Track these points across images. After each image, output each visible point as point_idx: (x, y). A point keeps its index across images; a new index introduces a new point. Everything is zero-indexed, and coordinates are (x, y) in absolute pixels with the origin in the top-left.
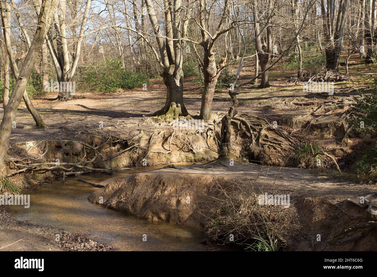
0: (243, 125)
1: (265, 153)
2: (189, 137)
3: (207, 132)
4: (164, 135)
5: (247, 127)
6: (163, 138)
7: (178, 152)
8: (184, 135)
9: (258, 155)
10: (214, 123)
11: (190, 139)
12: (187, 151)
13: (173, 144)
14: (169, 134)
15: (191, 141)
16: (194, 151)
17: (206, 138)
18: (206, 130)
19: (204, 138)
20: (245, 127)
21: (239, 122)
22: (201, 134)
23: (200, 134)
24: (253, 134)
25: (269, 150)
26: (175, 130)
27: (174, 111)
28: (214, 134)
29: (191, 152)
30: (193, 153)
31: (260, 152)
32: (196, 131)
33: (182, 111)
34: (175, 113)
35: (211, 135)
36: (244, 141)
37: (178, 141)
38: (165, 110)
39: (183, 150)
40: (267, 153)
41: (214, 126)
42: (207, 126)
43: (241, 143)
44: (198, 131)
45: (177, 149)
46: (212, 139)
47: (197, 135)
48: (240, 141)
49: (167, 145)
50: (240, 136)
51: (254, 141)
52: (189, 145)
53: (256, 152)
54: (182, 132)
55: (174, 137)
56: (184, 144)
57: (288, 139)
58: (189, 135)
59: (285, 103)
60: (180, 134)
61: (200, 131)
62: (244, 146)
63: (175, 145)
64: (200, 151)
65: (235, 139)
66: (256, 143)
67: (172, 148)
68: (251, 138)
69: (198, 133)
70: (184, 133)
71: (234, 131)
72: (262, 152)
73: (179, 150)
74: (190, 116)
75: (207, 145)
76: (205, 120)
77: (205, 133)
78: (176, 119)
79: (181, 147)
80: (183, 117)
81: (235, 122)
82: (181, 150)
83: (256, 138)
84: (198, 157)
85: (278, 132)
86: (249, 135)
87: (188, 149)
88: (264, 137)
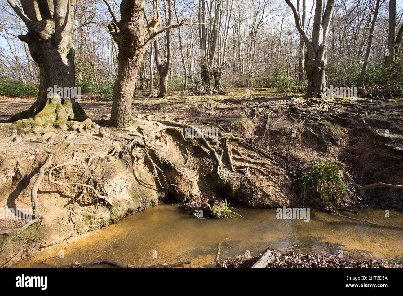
1: (252, 184)
2: (93, 167)
3: (132, 150)
4: (17, 172)
6: (15, 178)
7: (65, 210)
8: (79, 163)
9: (240, 189)
10: (141, 132)
11: (96, 172)
12: (90, 201)
13: (49, 192)
14: (35, 166)
15: (100, 176)
16: (109, 200)
17: (130, 164)
18: (130, 146)
19: (127, 164)
21: (182, 130)
22: (120, 157)
23: (118, 157)
24: (214, 150)
25: (255, 177)
26: (52, 155)
27: (56, 111)
28: (147, 153)
29: (100, 203)
30: (107, 206)
31: (242, 184)
32: (110, 153)
33: (74, 112)
34: (57, 116)
35: (139, 156)
36: (201, 163)
37: (63, 183)
38: (35, 110)
39: (79, 202)
40: (255, 184)
41: (143, 139)
42: (130, 139)
43: (195, 167)
44: (115, 151)
45: (61, 202)
46: (141, 164)
47: (112, 158)
48: (193, 163)
49: (27, 199)
50: (191, 154)
51: (221, 163)
52: (94, 189)
53: (235, 184)
54: (73, 157)
55: (51, 172)
56: (82, 187)
57: (263, 153)
58: (92, 163)
59: (205, 107)
60: (68, 163)
61: (118, 151)
62: (203, 171)
63: (54, 192)
64: (121, 196)
65: (184, 160)
66: (224, 165)
67: (45, 205)
68: (212, 156)
69: (114, 155)
70: (79, 159)
71: (177, 145)
72: (246, 184)
73: (68, 204)
74: (92, 121)
75: (135, 179)
76: (121, 127)
77: (128, 153)
78: (59, 127)
79: (73, 195)
80: (76, 123)
81: (174, 131)
82: (73, 202)
83: (222, 156)
84: (118, 212)
85: (243, 144)
86: (207, 151)
87: (93, 197)
88: (232, 153)
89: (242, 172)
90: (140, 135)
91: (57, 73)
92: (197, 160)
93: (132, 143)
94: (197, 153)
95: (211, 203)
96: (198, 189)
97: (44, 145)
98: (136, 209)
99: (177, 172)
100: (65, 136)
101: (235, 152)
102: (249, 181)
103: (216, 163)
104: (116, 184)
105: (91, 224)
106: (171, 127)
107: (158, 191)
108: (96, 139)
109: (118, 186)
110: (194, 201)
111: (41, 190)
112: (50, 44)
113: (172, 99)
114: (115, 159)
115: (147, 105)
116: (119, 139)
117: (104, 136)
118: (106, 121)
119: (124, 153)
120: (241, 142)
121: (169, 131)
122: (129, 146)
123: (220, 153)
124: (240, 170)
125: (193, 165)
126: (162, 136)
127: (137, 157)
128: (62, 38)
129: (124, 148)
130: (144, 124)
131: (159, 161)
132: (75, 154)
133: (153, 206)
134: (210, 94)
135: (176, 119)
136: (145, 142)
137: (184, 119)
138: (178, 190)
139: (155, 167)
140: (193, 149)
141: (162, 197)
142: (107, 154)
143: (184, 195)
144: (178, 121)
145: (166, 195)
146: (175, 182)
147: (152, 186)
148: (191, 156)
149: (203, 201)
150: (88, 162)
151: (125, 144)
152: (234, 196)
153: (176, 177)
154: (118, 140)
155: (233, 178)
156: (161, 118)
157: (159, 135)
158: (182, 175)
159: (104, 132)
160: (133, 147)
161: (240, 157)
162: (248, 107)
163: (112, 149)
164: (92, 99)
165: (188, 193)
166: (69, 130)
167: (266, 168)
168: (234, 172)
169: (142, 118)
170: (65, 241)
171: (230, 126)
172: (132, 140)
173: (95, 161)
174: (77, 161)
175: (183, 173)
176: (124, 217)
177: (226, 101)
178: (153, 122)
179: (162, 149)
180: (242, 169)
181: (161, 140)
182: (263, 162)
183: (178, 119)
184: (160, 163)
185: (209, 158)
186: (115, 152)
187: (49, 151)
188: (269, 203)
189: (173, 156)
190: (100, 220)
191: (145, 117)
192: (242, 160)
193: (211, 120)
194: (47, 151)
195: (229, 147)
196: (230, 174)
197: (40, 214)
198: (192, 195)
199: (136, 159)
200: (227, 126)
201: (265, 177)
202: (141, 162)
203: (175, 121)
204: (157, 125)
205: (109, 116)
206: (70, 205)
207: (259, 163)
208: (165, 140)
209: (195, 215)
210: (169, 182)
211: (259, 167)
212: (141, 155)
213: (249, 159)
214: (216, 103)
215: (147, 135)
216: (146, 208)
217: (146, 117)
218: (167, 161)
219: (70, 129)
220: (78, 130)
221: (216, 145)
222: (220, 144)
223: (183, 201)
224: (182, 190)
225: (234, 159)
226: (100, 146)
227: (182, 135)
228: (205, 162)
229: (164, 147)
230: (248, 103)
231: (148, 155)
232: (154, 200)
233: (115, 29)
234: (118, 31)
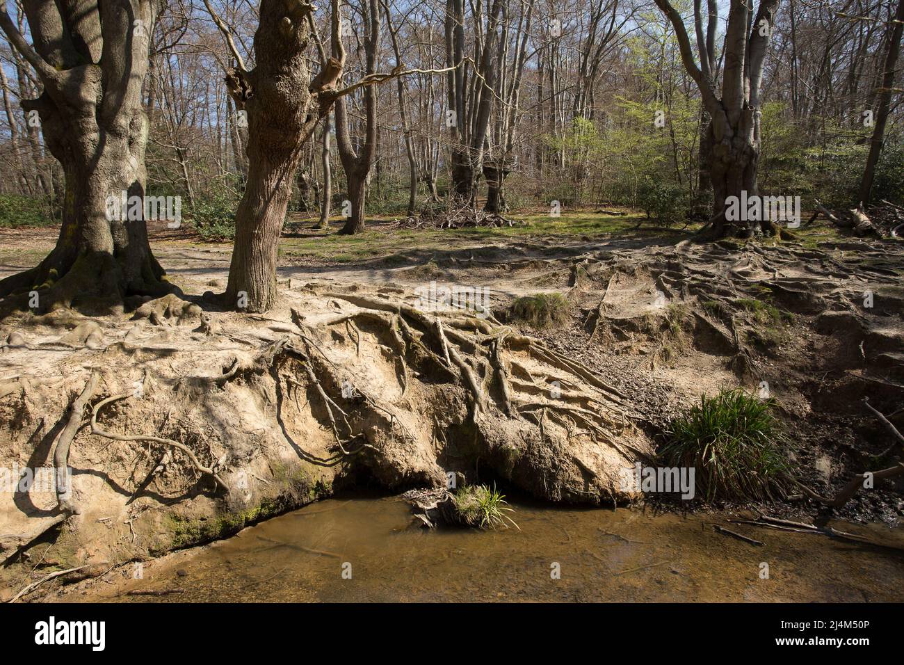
0: (414, 327)
3: (275, 365)
5: (431, 336)
8: (156, 394)
10: (298, 324)
16: (222, 478)
17: (271, 397)
18: (272, 356)
19: (265, 398)
20: (424, 338)
21: (396, 318)
22: (248, 380)
23: (242, 380)
24: (468, 367)
25: (562, 429)
26: (97, 374)
28: (311, 371)
30: (217, 491)
31: (530, 446)
32: (226, 371)
33: (142, 274)
35: (293, 379)
36: (437, 396)
40: (560, 446)
41: (303, 339)
42: (271, 338)
43: (422, 406)
44: (237, 366)
48: (419, 395)
50: (414, 375)
51: (482, 397)
52: (190, 453)
54: (143, 380)
56: (162, 447)
57: (587, 376)
58: (185, 394)
60: (133, 392)
61: (245, 367)
62: (440, 416)
64: (249, 469)
65: (399, 388)
66: (491, 401)
68: (463, 380)
69: (235, 376)
70: (156, 384)
71: (382, 353)
75: (280, 430)
76: (253, 311)
77: (267, 372)
78: (108, 311)
81: (376, 319)
83: (486, 379)
84: (242, 507)
85: (540, 352)
88: (509, 373)
89: (530, 419)
90: (294, 328)
92: (428, 390)
93: (277, 350)
94: (431, 372)
97: (79, 351)
98: (282, 501)
99: (378, 416)
100: (124, 330)
101: (519, 371)
102: (548, 440)
103: (471, 397)
106: (369, 311)
108: (195, 339)
113: (377, 238)
114: (236, 386)
116: (246, 340)
117: (212, 331)
118: (216, 296)
119: (257, 371)
120: (535, 348)
121: (362, 321)
122: (270, 355)
123: (481, 375)
124: (527, 413)
125: (419, 400)
126: (347, 333)
127: (286, 379)
129: (258, 359)
130: (305, 304)
131: (340, 390)
132: (148, 372)
133: (322, 496)
135: (381, 291)
136: (306, 347)
137: (400, 292)
138: (381, 458)
139: (330, 404)
140: (419, 364)
141: (344, 475)
142: (221, 374)
143: (395, 471)
144: (387, 298)
145: (352, 469)
146: (374, 440)
148: (413, 378)
150: (176, 391)
151: (260, 350)
153: (377, 428)
154: (243, 342)
156: (345, 290)
157: (340, 330)
158: (390, 425)
159: (211, 322)
160: (278, 359)
161: (529, 383)
162: (563, 262)
163: (231, 362)
165: (405, 466)
167: (590, 408)
168: (514, 418)
169: (302, 289)
171: (511, 308)
172: (276, 342)
173: (192, 388)
175: (394, 419)
178: (326, 298)
179: (345, 362)
180: (532, 412)
181: (346, 341)
182: (582, 394)
183: (386, 291)
184: (342, 395)
185: (455, 386)
186: (238, 370)
187: (91, 366)
188: (591, 492)
189: (370, 380)
190: (200, 524)
191: (308, 285)
192: (534, 390)
195: (506, 358)
198: (412, 473)
199: (285, 386)
200: (504, 308)
201: (586, 431)
203: (379, 296)
204: (337, 305)
205: (224, 283)
207: (575, 398)
208: (353, 341)
210: (360, 440)
211: (573, 408)
212: (297, 377)
213: (549, 388)
215: (311, 329)
217: (312, 288)
218: (358, 391)
220: (151, 317)
221: (474, 355)
222: (483, 353)
224: (391, 459)
225: (517, 387)
227: (393, 331)
228: (445, 393)
229: (350, 358)
231: (313, 376)
232: (323, 481)
233: (242, 84)
234: (248, 91)
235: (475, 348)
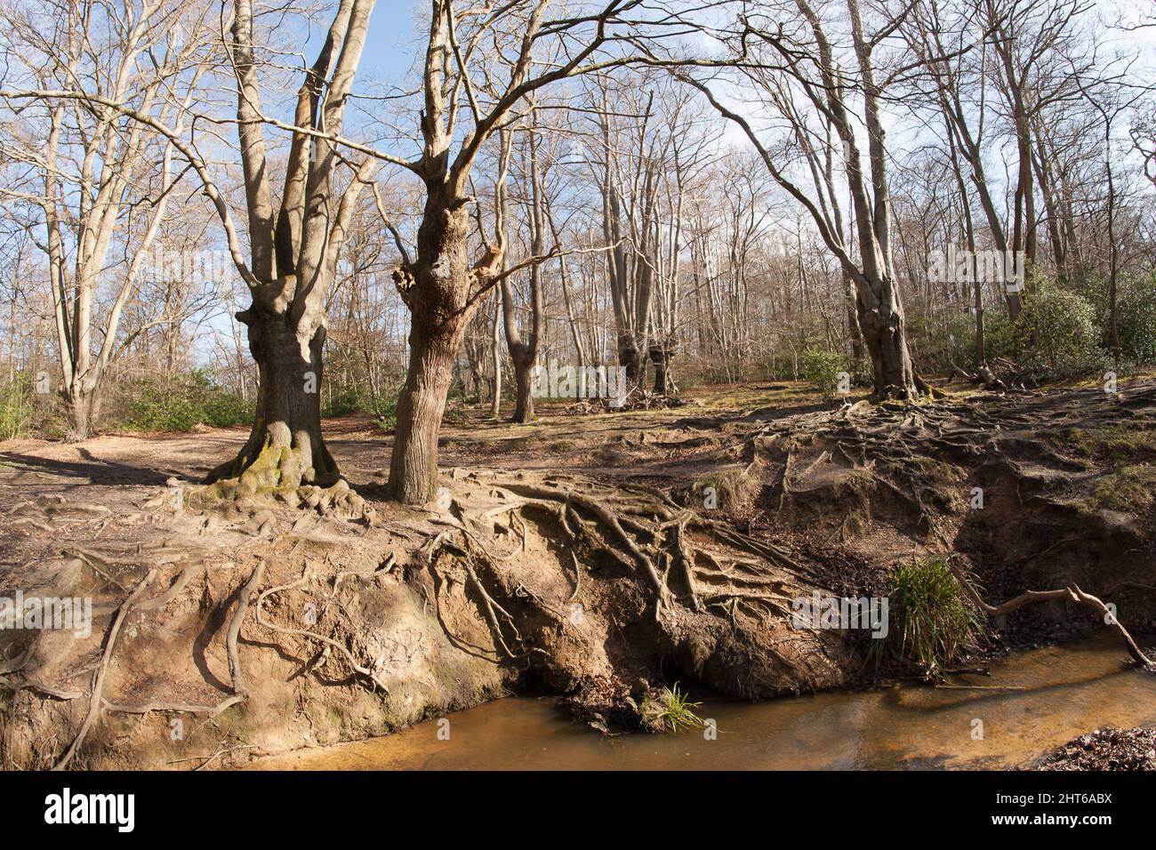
0: (586, 518)
1: (746, 642)
2: (344, 599)
3: (434, 562)
4: (206, 592)
5: (604, 525)
6: (202, 604)
7: (289, 688)
8: (314, 588)
9: (715, 655)
10: (458, 516)
11: (351, 610)
12: (340, 677)
13: (259, 645)
14: (235, 585)
16: (381, 679)
17: (431, 596)
18: (431, 552)
19: (424, 596)
20: (598, 528)
21: (563, 508)
22: (406, 577)
23: (401, 577)
24: (647, 558)
25: (755, 621)
26: (263, 563)
27: (280, 464)
28: (471, 569)
29: (361, 684)
30: (377, 692)
31: (721, 642)
32: (382, 566)
33: (314, 466)
34: (281, 474)
35: (453, 576)
36: (613, 592)
37: (282, 630)
38: (245, 460)
39: (316, 674)
40: (754, 639)
41: (463, 532)
42: (429, 532)
43: (597, 603)
44: (392, 562)
45: (283, 669)
46: (458, 596)
47: (388, 580)
48: (593, 593)
49: (222, 652)
50: (586, 570)
51: (665, 590)
52: (347, 651)
53: (704, 645)
54: (303, 572)
55: (261, 601)
56: (321, 643)
57: (776, 557)
58: (342, 590)
59: (628, 443)
60: (294, 584)
61: (401, 562)
62: (617, 614)
63: (268, 645)
64: (409, 671)
65: (569, 588)
66: (674, 596)
67: (253, 672)
68: (642, 574)
69: (391, 571)
70: (315, 577)
71: (550, 547)
72: (731, 642)
73: (295, 676)
74: (348, 488)
75: (442, 631)
76: (412, 504)
77: (426, 568)
78: (283, 500)
79: (306, 660)
80: (315, 492)
81: (543, 510)
82: (306, 673)
83: (667, 571)
84: (403, 709)
85: (725, 535)
86: (628, 561)
87: (345, 667)
88: (692, 561)
89: (718, 612)
90: (455, 521)
91: (287, 380)
92: (603, 587)
93: (436, 545)
94: (603, 566)
95: (638, 696)
96: (605, 660)
97: (254, 539)
98: (446, 706)
99: (548, 616)
100: (293, 519)
101: (702, 559)
102: (740, 635)
103: (651, 591)
104: (396, 644)
105: (344, 726)
106: (535, 501)
107: (501, 664)
108: (354, 531)
109: (401, 649)
110: (594, 691)
111: (245, 636)
112: (282, 323)
113: (546, 424)
114: (394, 582)
115: (482, 444)
116: (404, 534)
117: (371, 524)
118: (380, 487)
119: (415, 567)
120: (720, 532)
121: (528, 512)
122: (429, 551)
123: (662, 567)
124: (715, 606)
125: (593, 598)
126: (511, 525)
127: (447, 577)
128: (305, 308)
129: (416, 555)
130: (468, 495)
131: (504, 589)
132: (308, 564)
133: (490, 700)
134: (643, 407)
135: (548, 478)
136: (466, 541)
137: (569, 478)
138: (553, 663)
139: (492, 604)
140: (591, 557)
141: (513, 679)
142: (376, 570)
143: (569, 676)
144: (555, 486)
145: (521, 674)
146: (543, 643)
147: (486, 651)
148: (586, 574)
149: (619, 690)
150: (333, 586)
151: (418, 545)
152: (700, 674)
153: (546, 630)
154: (401, 536)
155: (698, 630)
156: (510, 478)
157: (504, 522)
158: (561, 626)
159: (372, 515)
160: (436, 555)
161: (716, 573)
162: (739, 436)
163: (387, 557)
164: (359, 431)
165: (580, 671)
166: (301, 507)
167: (784, 594)
168: (701, 612)
169: (465, 479)
170: (294, 754)
171: (690, 489)
172: (435, 537)
173: (348, 584)
174: (310, 582)
175: (565, 621)
176: (419, 722)
177: (683, 424)
178: (490, 488)
179: (509, 557)
180: (721, 604)
181: (510, 534)
182: (775, 580)
183: (554, 478)
184: (506, 594)
185: (633, 581)
186: (394, 566)
187: (259, 554)
188: (789, 685)
189: (538, 577)
190: (363, 723)
191: (471, 475)
192: (721, 580)
193: (642, 477)
194: (256, 553)
195: (688, 547)
196: (690, 619)
197: (244, 688)
198: (588, 677)
199: (445, 583)
200: (683, 490)
201: (781, 619)
202: (459, 590)
203: (547, 484)
204: (500, 495)
205: (387, 472)
206: (299, 678)
207: (767, 585)
208: (518, 535)
209: (595, 725)
210: (529, 643)
211: (766, 595)
212: (459, 574)
213: (738, 575)
214: (657, 432)
215: (472, 522)
216: (471, 704)
217: (475, 477)
218: (523, 589)
219: (304, 505)
220: (318, 508)
221: (653, 545)
222: (662, 541)
223: (567, 690)
224: (563, 664)
225: (701, 577)
226: (360, 549)
227: (562, 522)
228: (622, 589)
229: (515, 553)
230: (737, 426)
231: (473, 573)
232: (490, 685)
233: (407, 277)
234: (413, 282)
235: (653, 536)
